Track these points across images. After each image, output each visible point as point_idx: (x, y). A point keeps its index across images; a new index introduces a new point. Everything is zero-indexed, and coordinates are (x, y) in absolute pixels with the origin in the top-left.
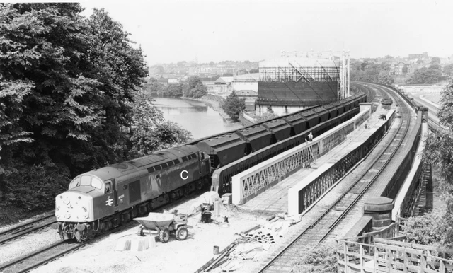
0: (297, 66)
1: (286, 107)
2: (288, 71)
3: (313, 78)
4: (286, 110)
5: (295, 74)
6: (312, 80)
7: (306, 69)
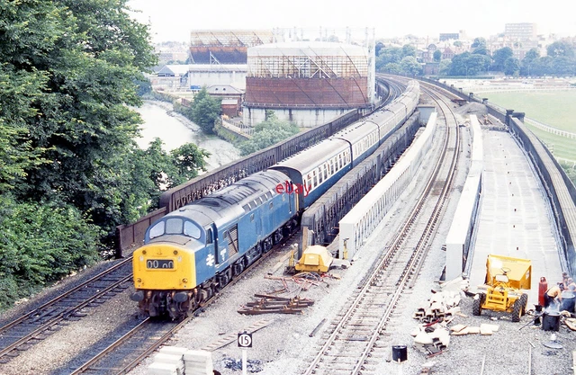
0: (311, 55)
1: (290, 110)
2: (297, 61)
3: (335, 72)
4: (291, 114)
5: (309, 66)
6: (333, 75)
7: (326, 60)
